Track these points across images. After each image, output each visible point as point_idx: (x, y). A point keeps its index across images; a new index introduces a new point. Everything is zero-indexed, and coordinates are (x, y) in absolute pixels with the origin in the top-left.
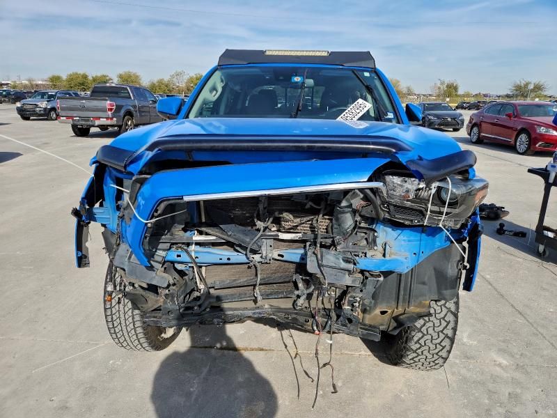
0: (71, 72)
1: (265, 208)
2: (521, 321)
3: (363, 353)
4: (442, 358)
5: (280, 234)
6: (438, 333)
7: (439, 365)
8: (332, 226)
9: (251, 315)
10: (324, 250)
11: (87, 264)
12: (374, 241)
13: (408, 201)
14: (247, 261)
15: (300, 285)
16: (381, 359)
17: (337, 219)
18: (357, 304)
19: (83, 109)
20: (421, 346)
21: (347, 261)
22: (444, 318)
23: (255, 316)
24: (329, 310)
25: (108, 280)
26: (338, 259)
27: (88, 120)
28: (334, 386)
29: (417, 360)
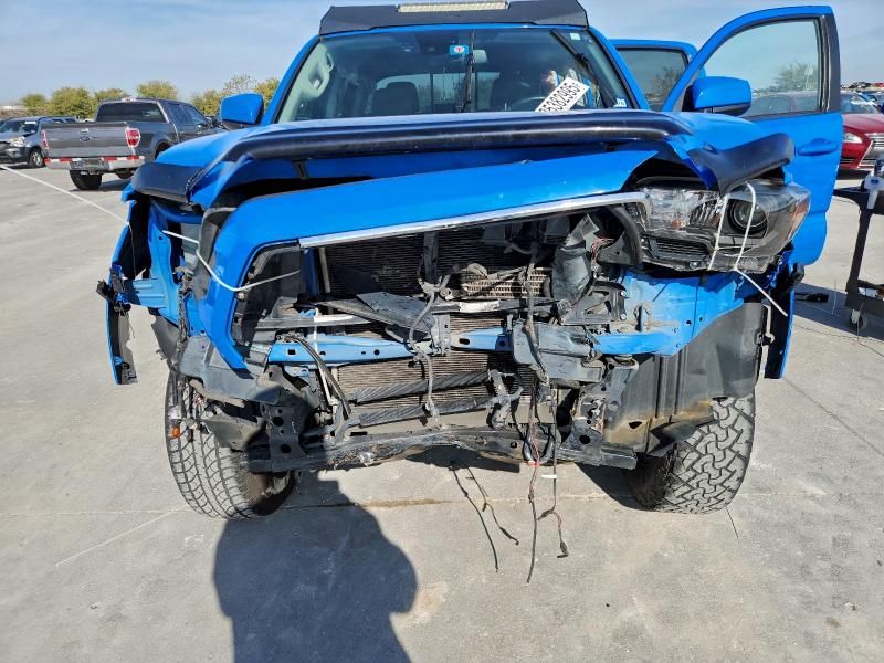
0: (58, 88)
1: (434, 261)
2: (836, 428)
3: (594, 494)
4: (730, 490)
5: (460, 304)
6: (724, 450)
7: (723, 502)
8: (551, 284)
9: (419, 442)
10: (539, 324)
11: (132, 378)
12: (621, 306)
13: (680, 229)
14: (408, 354)
15: (500, 387)
16: (624, 502)
17: (561, 270)
18: (597, 412)
19: (87, 142)
20: (697, 474)
21: (579, 340)
22: (732, 427)
23: (428, 444)
24: (549, 426)
25: (171, 404)
26: (564, 337)
27: (97, 162)
28: (563, 546)
29: (689, 498)
